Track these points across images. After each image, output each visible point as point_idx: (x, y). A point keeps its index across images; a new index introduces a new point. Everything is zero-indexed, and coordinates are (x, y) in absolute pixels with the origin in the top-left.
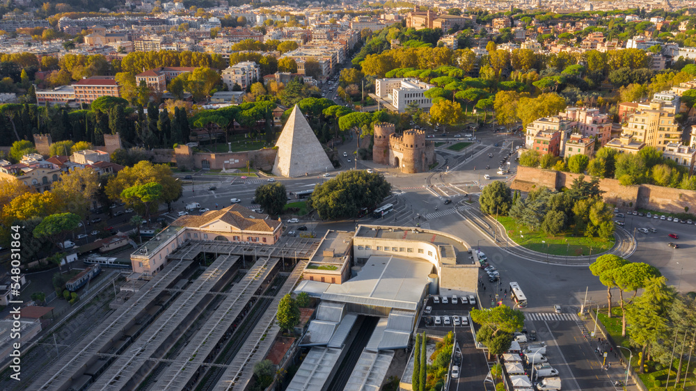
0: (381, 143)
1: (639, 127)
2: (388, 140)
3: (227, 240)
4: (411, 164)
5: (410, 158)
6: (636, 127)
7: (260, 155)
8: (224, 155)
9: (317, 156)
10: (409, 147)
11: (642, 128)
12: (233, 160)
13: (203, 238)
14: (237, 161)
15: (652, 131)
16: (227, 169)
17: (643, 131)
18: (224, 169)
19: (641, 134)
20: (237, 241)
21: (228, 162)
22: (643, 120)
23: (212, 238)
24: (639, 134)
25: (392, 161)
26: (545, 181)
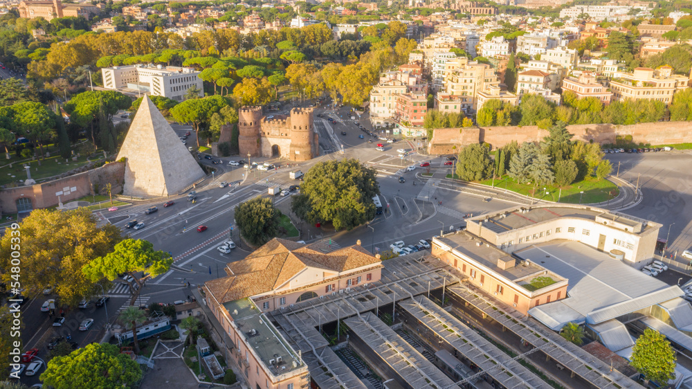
0: (252, 131)
1: (468, 81)
2: (259, 126)
3: (315, 295)
4: (308, 149)
5: (306, 142)
6: (465, 81)
7: (105, 173)
8: (54, 184)
9: (185, 160)
10: (303, 129)
11: (471, 81)
12: (67, 188)
13: (278, 306)
14: (74, 189)
15: (480, 83)
16: (64, 203)
17: (472, 85)
18: (60, 204)
19: (471, 88)
20: (330, 292)
21: (61, 193)
22: (471, 74)
23: (291, 302)
24: (469, 87)
25: (267, 150)
26: (469, 139)
